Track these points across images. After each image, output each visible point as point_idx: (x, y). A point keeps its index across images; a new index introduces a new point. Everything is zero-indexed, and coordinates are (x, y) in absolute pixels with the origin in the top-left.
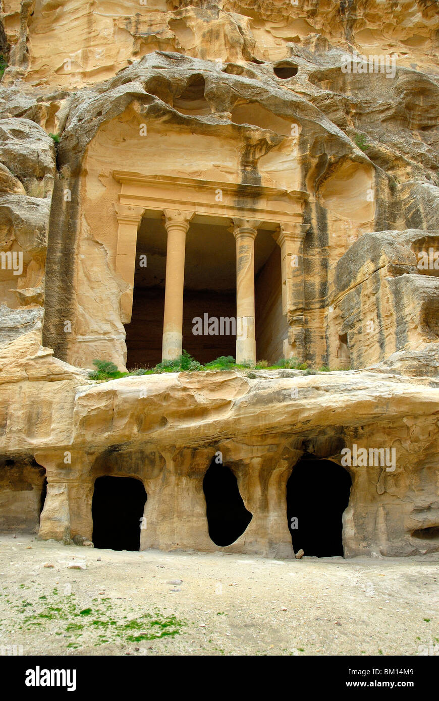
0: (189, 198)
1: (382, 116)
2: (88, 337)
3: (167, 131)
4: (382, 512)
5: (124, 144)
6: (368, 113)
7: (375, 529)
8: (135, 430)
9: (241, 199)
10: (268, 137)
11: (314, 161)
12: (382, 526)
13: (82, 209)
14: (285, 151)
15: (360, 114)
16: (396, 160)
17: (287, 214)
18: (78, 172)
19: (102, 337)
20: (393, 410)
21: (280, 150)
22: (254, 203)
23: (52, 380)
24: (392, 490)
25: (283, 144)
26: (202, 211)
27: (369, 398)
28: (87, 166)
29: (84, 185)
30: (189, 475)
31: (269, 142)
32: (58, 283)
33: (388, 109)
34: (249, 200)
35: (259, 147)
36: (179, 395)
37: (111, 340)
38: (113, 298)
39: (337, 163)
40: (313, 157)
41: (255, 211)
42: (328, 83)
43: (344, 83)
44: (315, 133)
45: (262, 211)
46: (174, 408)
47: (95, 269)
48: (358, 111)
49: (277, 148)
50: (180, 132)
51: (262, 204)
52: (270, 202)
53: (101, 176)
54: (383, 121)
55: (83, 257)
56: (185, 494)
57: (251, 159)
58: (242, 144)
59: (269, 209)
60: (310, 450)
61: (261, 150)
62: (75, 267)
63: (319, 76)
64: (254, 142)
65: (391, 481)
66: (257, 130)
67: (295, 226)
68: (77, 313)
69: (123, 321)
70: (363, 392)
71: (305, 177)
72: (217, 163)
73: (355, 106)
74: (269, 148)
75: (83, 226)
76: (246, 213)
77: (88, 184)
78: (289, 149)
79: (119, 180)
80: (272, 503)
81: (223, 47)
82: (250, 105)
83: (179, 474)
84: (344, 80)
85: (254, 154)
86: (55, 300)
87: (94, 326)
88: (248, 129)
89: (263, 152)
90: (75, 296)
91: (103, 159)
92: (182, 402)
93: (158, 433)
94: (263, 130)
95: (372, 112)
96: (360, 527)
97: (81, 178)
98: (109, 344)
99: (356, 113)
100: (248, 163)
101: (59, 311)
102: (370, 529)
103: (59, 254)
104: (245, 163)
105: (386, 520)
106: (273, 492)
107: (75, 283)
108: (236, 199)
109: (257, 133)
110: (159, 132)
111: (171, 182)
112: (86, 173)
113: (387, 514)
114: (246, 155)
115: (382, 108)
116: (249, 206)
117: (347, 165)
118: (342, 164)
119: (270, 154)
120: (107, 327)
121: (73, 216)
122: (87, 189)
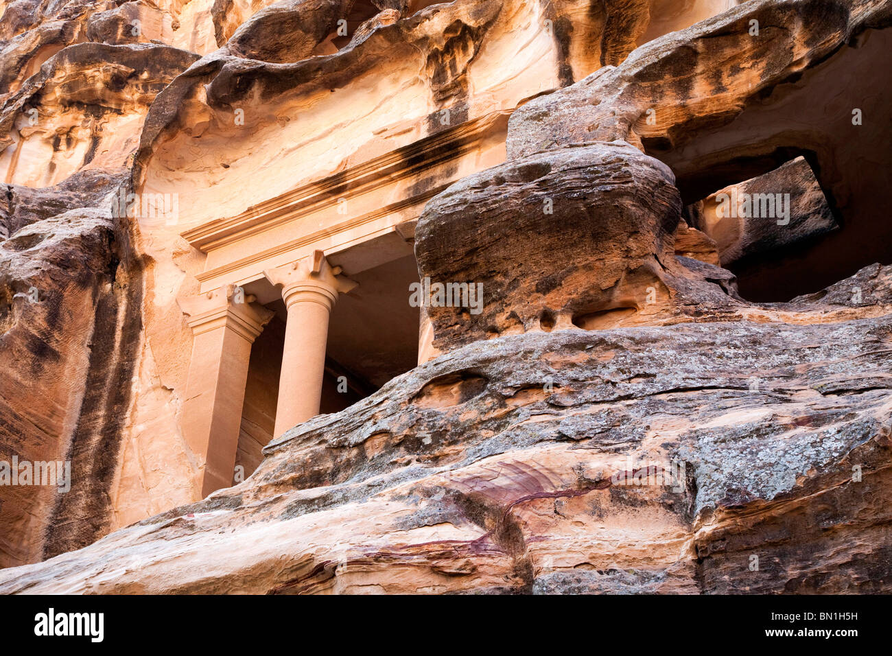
3: (285, 110)
9: (422, 178)
10: (464, 13)
13: (146, 333)
21: (508, 24)
22: (449, 171)
29: (151, 286)
31: (473, 23)
49: (499, 25)
50: (308, 102)
52: (484, 155)
53: (177, 254)
55: (139, 427)
57: (450, 81)
64: (440, 41)
66: (436, 12)
71: (564, 56)
72: (380, 127)
74: (479, 36)
75: (145, 365)
77: (158, 278)
79: (202, 246)
85: (453, 66)
89: (472, 48)
94: (448, 6)
97: (146, 274)
104: (440, 95)
108: (411, 183)
110: (271, 120)
112: (148, 259)
114: (439, 77)
121: (129, 354)
122: (156, 290)
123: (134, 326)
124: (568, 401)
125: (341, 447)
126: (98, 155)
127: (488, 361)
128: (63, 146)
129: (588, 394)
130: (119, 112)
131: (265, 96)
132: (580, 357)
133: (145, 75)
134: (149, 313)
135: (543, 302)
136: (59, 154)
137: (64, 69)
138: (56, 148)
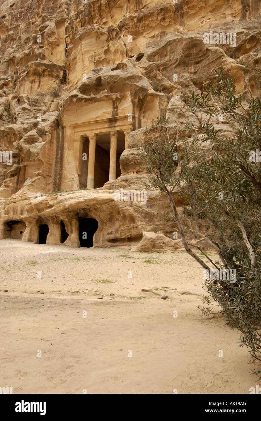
0: (94, 127)
1: (174, 66)
2: (67, 181)
3: (87, 104)
4: (102, 234)
5: (77, 113)
6: (169, 66)
7: (99, 239)
8: (37, 212)
9: (111, 123)
10: (118, 96)
11: (136, 100)
12: (101, 238)
13: (66, 139)
14: (127, 99)
15: (166, 68)
16: (171, 88)
17: (126, 125)
18: (63, 128)
19: (71, 180)
20: (92, 203)
21: (125, 99)
22: (115, 124)
23: (26, 200)
24: (105, 227)
25: (126, 96)
26: (98, 131)
27: (83, 200)
28: (64, 125)
29: (66, 131)
30: (56, 224)
31: (119, 98)
32: (59, 165)
33: (177, 61)
34: (114, 123)
35: (117, 100)
36: (45, 202)
37: (74, 181)
38: (74, 167)
39: (144, 98)
40: (136, 98)
41: (115, 127)
42: (159, 56)
43: (167, 52)
44: (134, 89)
45: (117, 126)
46: (44, 206)
47: (69, 158)
48: (164, 67)
49: (124, 98)
50: (91, 103)
51: (118, 123)
52: (121, 122)
53: (70, 126)
54: (175, 68)
55: (66, 155)
56: (55, 229)
57: (115, 106)
58: (111, 101)
59: (120, 125)
60: (80, 216)
61: (118, 101)
62: (64, 159)
63: (153, 55)
64: (114, 99)
65: (104, 224)
66: (114, 94)
67: (128, 129)
68: (64, 173)
69: (78, 174)
70: (81, 198)
71: (134, 107)
72: (104, 111)
73: (162, 65)
74: (121, 100)
75: (66, 145)
76: (112, 128)
77: (67, 130)
78: (128, 98)
79: (75, 127)
80: (74, 231)
81: (120, 55)
82: (115, 83)
83: (53, 224)
84: (167, 51)
85: (116, 104)
86: (58, 171)
87: (69, 177)
88: (111, 95)
89: (119, 102)
90: (64, 168)
91: (70, 120)
92: (46, 204)
93: (43, 213)
94: (116, 93)
95: (171, 65)
96: (96, 239)
97: (64, 129)
98: (73, 182)
99: (163, 68)
100: (115, 108)
101: (59, 174)
102: (98, 239)
103: (59, 156)
104: (114, 108)
105: (103, 237)
106: (74, 228)
107: (64, 164)
108: (109, 124)
109: (114, 96)
110: (85, 105)
111: (88, 124)
112: (65, 127)
113: (103, 235)
114: (114, 105)
115: (174, 62)
116: (113, 125)
117: (149, 98)
118: (146, 98)
119: (122, 101)
120: (73, 177)
121: (63, 142)
122: (67, 132)
123: (63, 138)
124: (136, 185)
125: (113, 186)
126: (41, 86)
127: (128, 179)
128: (33, 83)
129: (138, 184)
130: (44, 76)
131: (85, 102)
132: (137, 179)
133: (49, 69)
134: (66, 136)
135: (133, 170)
136: (33, 85)
137: (33, 67)
138: (32, 83)
